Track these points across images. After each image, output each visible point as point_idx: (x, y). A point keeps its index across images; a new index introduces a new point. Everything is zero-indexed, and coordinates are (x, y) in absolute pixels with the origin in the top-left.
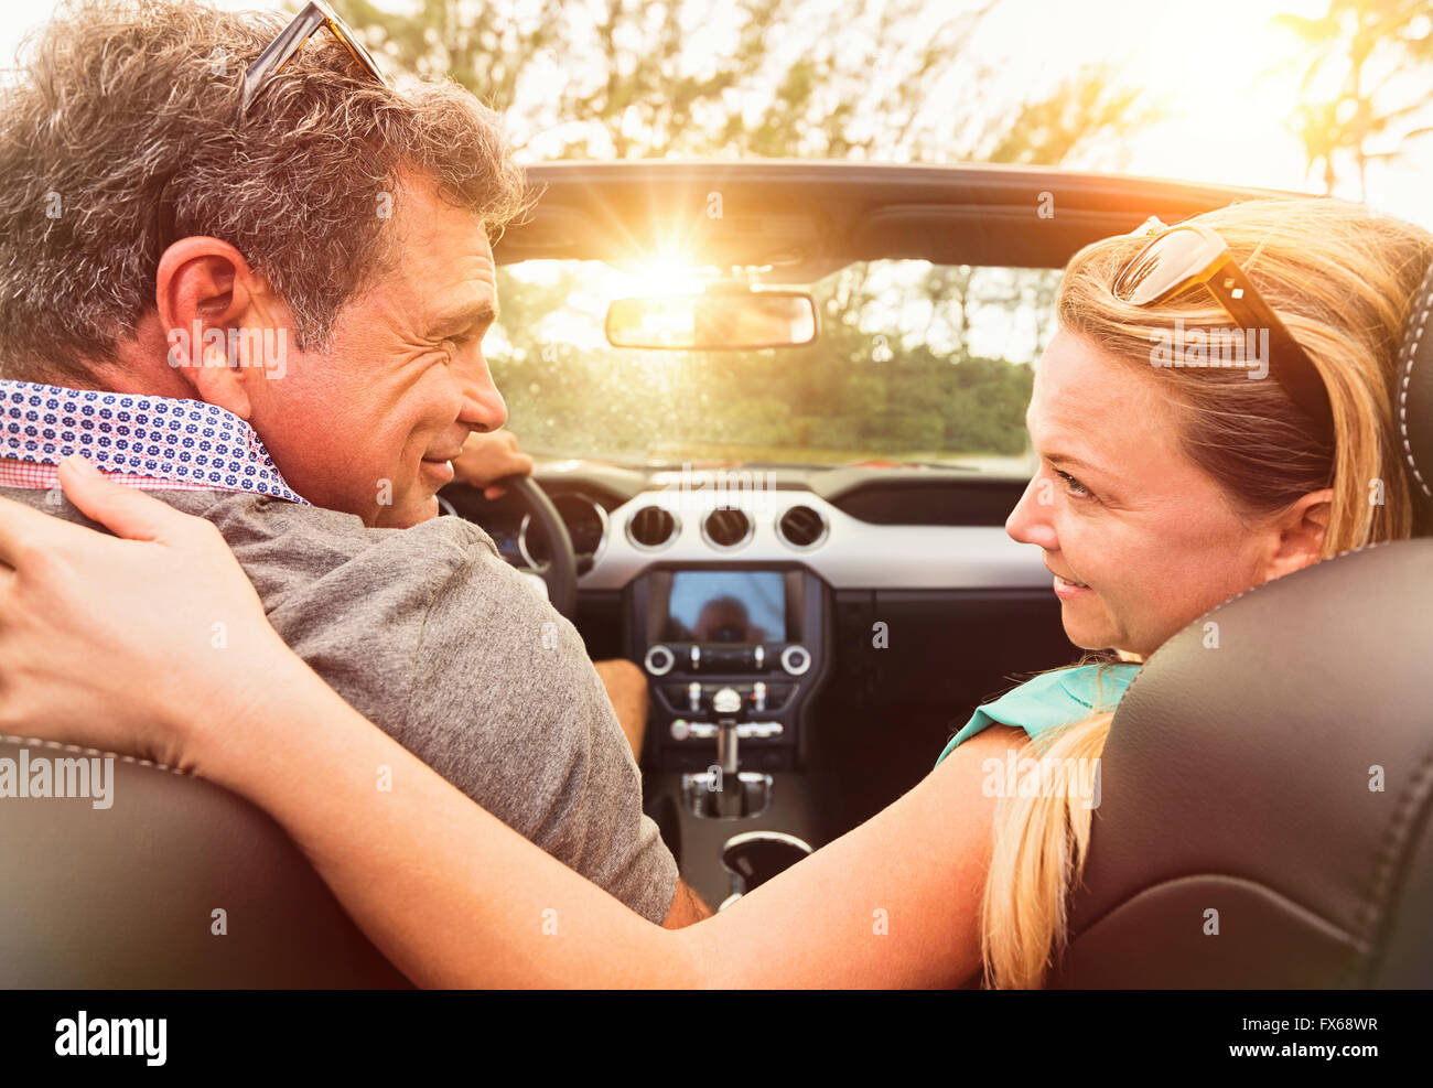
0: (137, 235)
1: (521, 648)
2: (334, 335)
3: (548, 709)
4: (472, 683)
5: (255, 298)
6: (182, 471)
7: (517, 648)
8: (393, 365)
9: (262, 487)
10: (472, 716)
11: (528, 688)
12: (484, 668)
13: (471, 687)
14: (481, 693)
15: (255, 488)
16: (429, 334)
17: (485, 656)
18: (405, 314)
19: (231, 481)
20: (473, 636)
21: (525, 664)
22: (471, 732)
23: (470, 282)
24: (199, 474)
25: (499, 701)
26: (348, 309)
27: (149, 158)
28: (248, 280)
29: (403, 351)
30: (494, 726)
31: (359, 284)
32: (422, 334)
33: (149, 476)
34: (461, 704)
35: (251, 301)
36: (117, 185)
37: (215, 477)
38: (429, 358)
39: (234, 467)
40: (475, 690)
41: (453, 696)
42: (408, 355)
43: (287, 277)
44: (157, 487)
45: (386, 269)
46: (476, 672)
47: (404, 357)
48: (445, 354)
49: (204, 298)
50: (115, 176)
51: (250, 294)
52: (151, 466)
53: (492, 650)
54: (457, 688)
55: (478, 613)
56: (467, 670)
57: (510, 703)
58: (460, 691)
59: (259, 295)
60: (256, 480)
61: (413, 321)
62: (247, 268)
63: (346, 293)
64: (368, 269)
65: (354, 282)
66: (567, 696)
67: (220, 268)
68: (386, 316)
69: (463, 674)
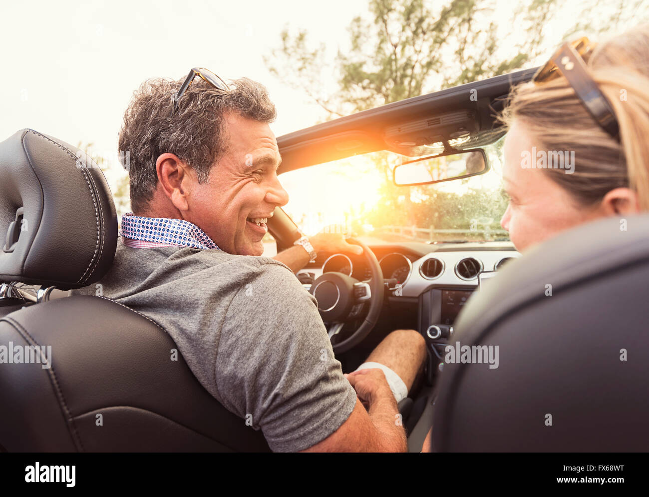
0: (151, 157)
1: (271, 307)
2: (209, 177)
3: (277, 332)
4: (247, 319)
5: (184, 169)
6: (170, 241)
7: (270, 306)
8: (232, 185)
9: (193, 245)
10: (245, 332)
11: (270, 323)
12: (254, 313)
13: (246, 320)
14: (250, 323)
15: (191, 246)
16: (245, 172)
17: (255, 309)
18: (234, 166)
19: (184, 243)
20: (252, 301)
21: (271, 313)
22: (244, 337)
23: (259, 149)
24: (175, 241)
25: (256, 327)
26: (213, 168)
27: (149, 134)
28: (180, 163)
29: (235, 179)
30: (253, 336)
31: (216, 158)
32: (242, 172)
33: (161, 242)
34: (242, 326)
35: (184, 170)
36: (144, 144)
37: (179, 242)
38: (246, 181)
39: (185, 239)
40: (248, 322)
41: (239, 323)
42: (237, 180)
43: (192, 160)
44: (163, 246)
45: (224, 151)
46: (250, 315)
47: (235, 181)
48: (253, 179)
49: (170, 173)
50: (143, 142)
51: (182, 168)
52: (162, 239)
53: (259, 306)
54: (241, 320)
55: (257, 292)
56: (247, 314)
57: (261, 328)
58: (242, 322)
59: (185, 168)
60: (191, 243)
61: (237, 168)
62: (179, 160)
63: (212, 162)
64: (218, 152)
65: (214, 158)
66: (287, 328)
67: (173, 162)
68: (227, 168)
69: (245, 315)
